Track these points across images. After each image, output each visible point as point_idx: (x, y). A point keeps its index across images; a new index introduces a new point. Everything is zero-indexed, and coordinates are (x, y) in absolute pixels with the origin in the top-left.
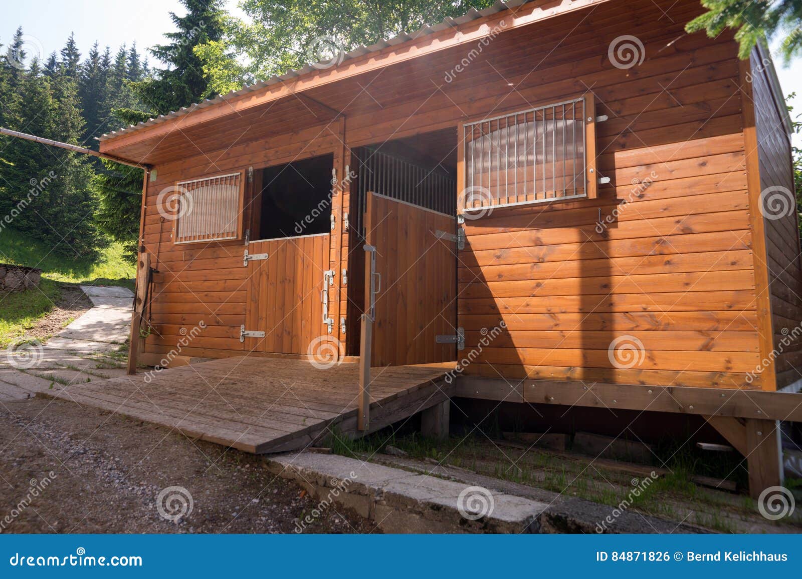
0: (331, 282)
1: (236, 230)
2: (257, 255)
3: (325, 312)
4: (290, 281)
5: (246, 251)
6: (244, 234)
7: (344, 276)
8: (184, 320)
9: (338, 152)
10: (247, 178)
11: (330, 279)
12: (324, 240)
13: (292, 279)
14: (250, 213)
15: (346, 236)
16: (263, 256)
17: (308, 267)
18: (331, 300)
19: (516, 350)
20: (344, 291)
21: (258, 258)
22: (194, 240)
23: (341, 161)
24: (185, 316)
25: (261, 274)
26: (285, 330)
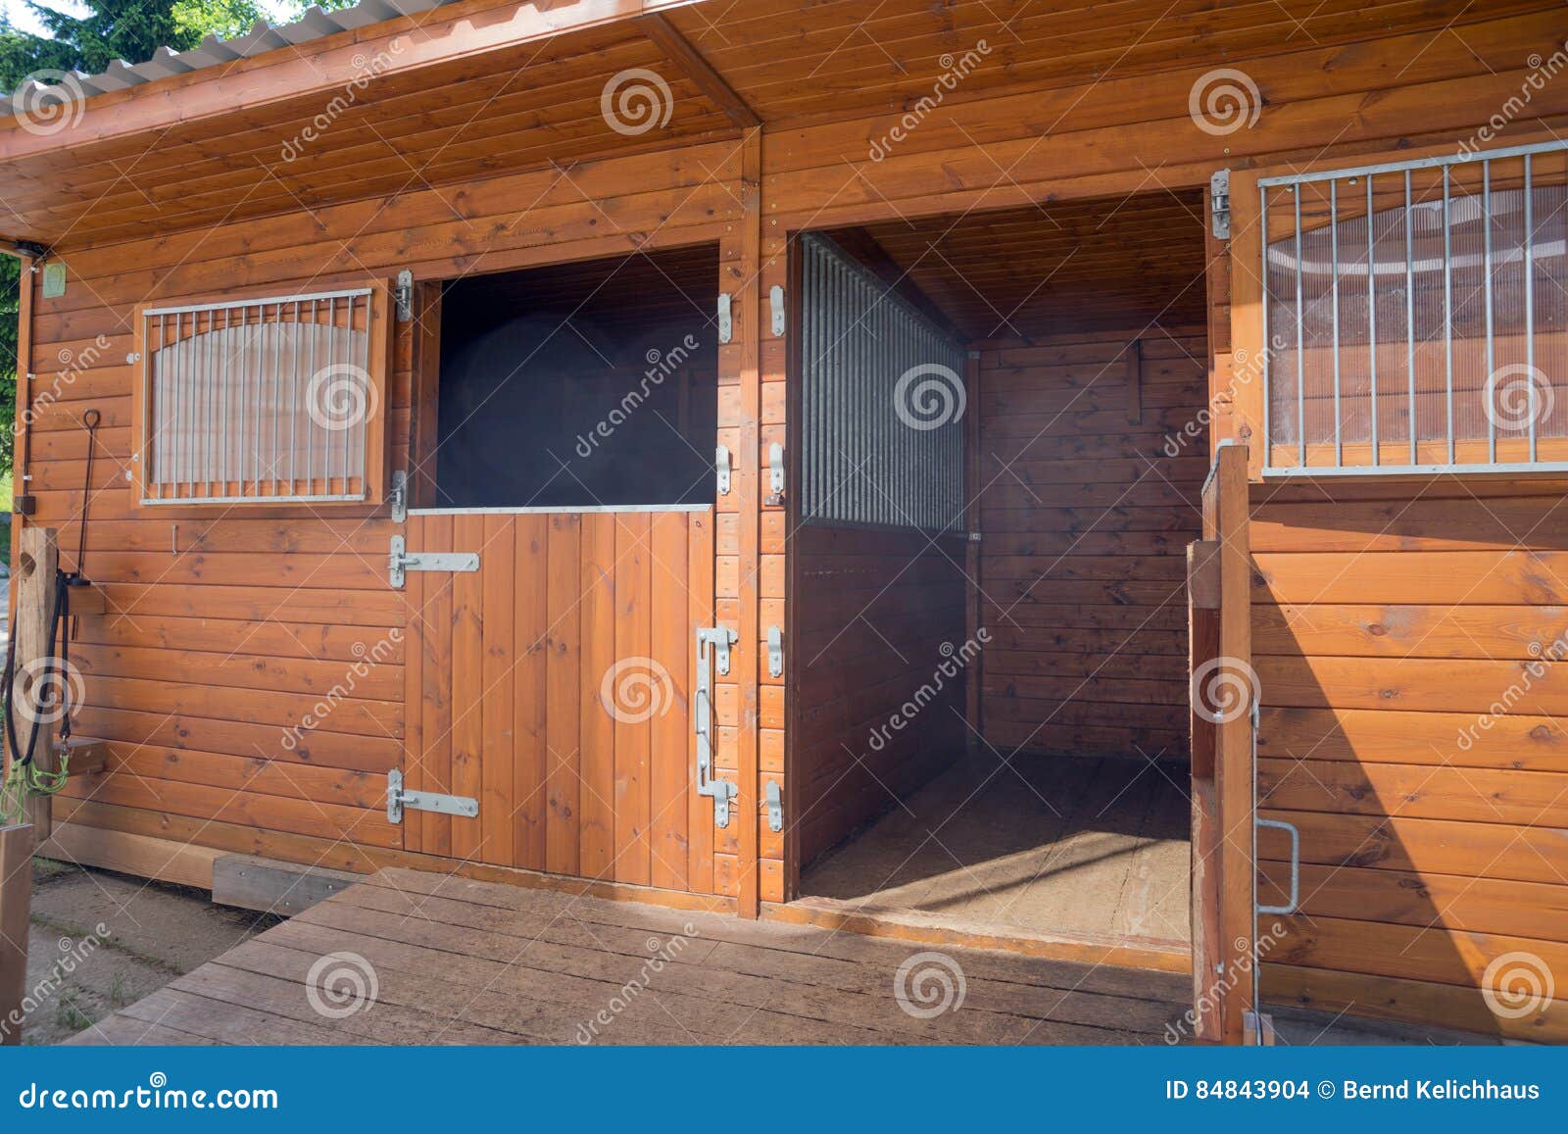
0: (722, 665)
1: (360, 472)
2: (438, 556)
3: (703, 757)
4: (564, 647)
5: (397, 541)
6: (389, 484)
7: (772, 649)
8: (184, 733)
9: (738, 240)
10: (394, 309)
11: (719, 654)
12: (693, 527)
13: (571, 645)
14: (408, 419)
15: (776, 520)
16: (463, 562)
17: (630, 608)
18: (721, 719)
19: (1449, 937)
20: (775, 696)
21: (444, 567)
22: (211, 495)
23: (750, 269)
24: (187, 723)
25: (454, 619)
26: (553, 803)
